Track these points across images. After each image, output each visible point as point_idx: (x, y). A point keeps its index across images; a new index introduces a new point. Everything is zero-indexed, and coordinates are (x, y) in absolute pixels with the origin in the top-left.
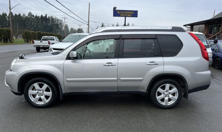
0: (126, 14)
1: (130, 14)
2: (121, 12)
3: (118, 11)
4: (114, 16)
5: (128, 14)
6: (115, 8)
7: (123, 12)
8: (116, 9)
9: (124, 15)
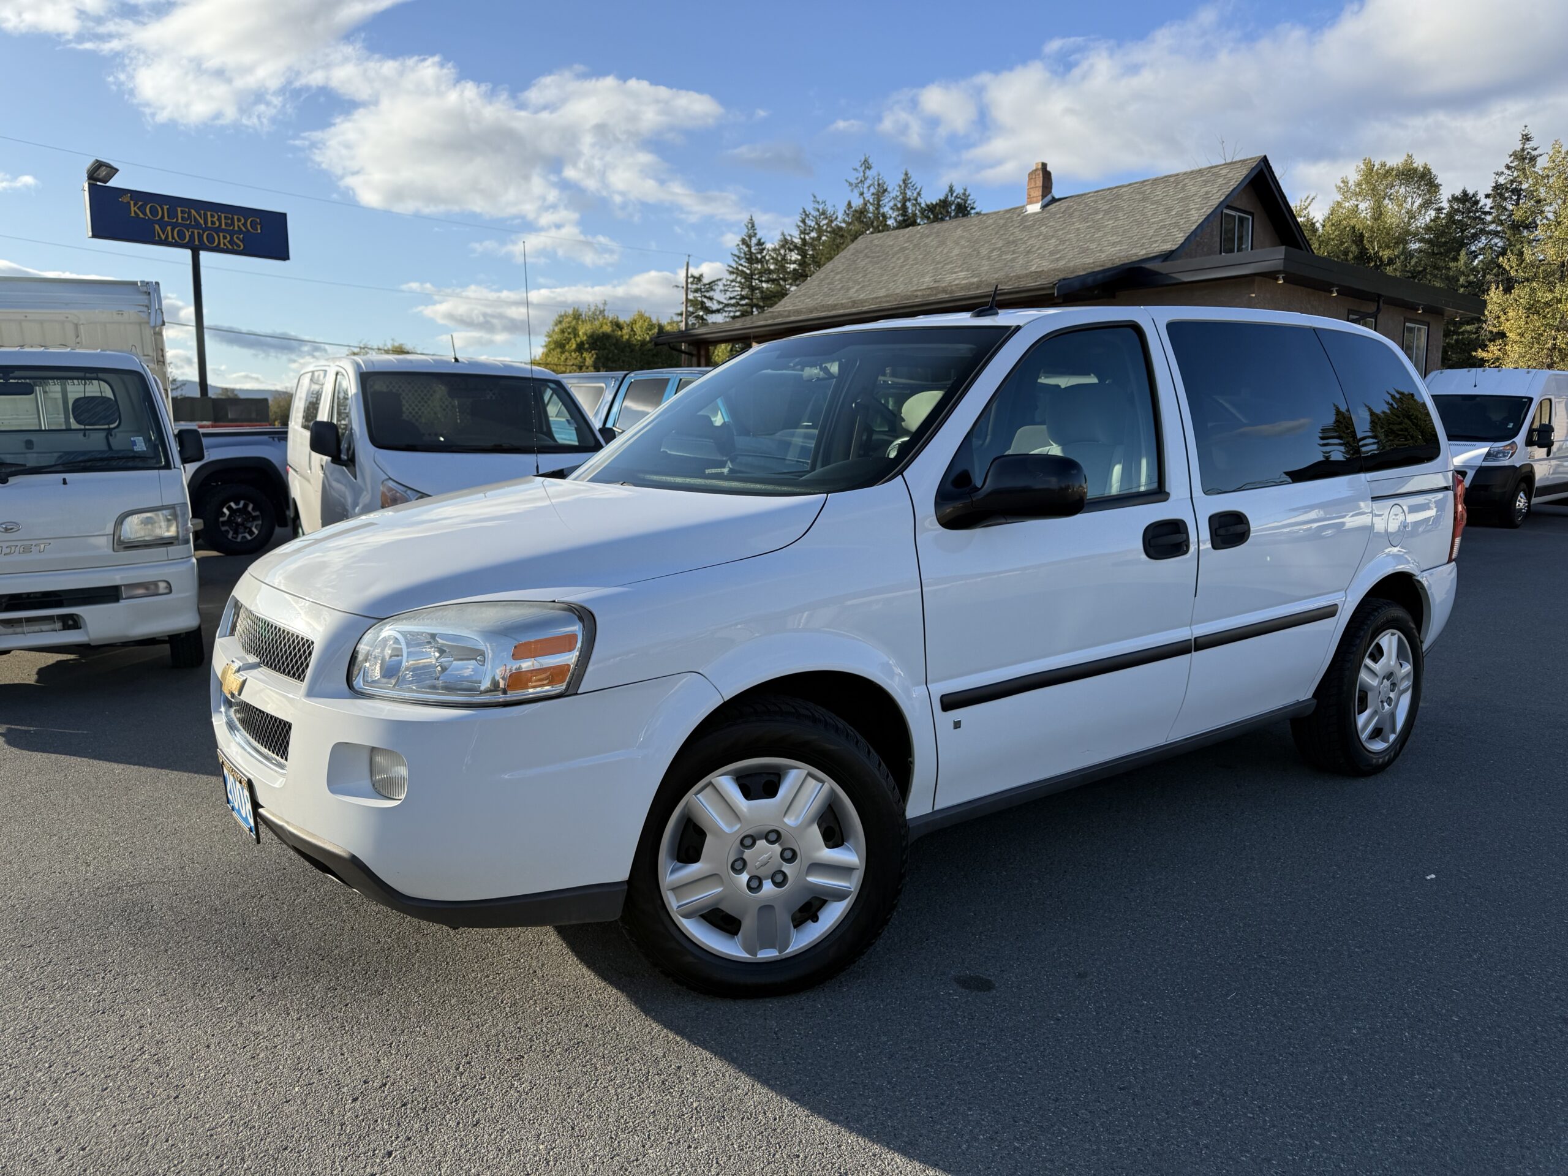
0: (197, 225)
1: (232, 233)
2: (154, 212)
3: (126, 199)
4: (99, 232)
5: (218, 230)
6: (99, 173)
7: (172, 214)
8: (110, 184)
9: (181, 235)
